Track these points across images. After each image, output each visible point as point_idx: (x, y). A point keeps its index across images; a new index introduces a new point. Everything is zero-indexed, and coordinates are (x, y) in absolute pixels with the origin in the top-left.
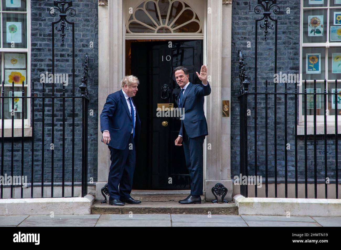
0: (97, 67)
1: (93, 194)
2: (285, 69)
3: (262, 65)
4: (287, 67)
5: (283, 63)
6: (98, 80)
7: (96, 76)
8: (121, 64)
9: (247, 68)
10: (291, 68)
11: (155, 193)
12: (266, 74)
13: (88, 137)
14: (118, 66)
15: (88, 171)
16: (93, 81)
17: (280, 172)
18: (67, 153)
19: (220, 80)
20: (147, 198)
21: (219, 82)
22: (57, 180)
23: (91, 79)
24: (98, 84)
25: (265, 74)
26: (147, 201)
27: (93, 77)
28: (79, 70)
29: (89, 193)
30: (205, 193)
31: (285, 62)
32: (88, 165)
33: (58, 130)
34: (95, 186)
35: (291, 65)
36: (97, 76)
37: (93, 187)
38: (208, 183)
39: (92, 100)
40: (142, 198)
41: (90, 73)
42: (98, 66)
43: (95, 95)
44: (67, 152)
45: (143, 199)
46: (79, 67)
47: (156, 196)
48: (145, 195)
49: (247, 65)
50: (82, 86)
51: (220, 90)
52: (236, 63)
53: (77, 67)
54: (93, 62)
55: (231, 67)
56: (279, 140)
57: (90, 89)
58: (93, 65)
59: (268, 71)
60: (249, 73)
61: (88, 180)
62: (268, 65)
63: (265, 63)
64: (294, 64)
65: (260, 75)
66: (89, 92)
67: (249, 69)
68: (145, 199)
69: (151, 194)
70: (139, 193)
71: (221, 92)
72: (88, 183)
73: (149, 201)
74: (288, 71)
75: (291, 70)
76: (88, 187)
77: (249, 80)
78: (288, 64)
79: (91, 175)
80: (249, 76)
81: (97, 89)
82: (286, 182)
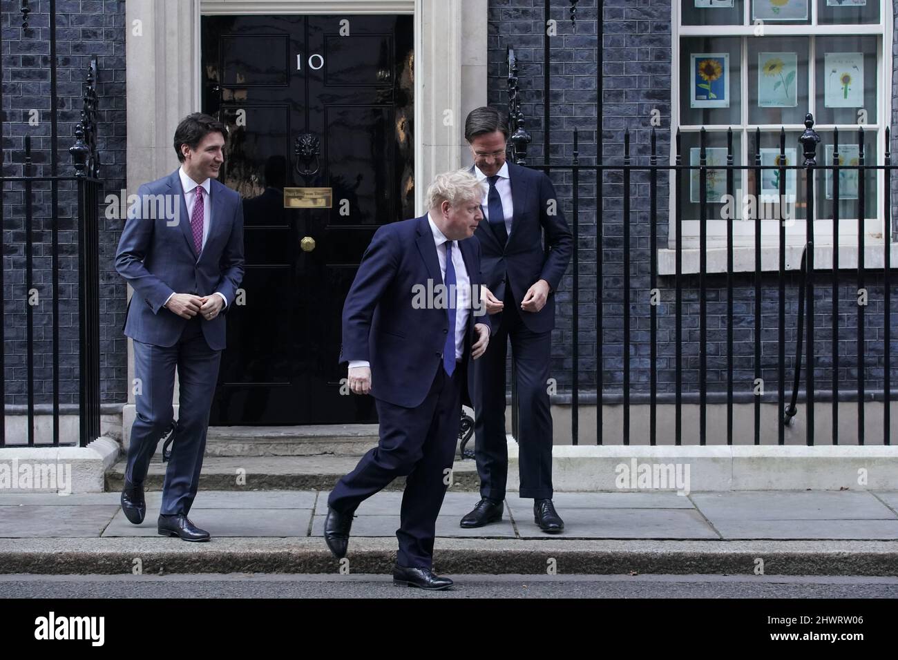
0: (123, 91)
1: (117, 437)
2: (633, 97)
3: (571, 86)
4: (638, 92)
5: (628, 81)
6: (126, 126)
7: (120, 115)
8: (187, 85)
9: (532, 93)
10: (648, 92)
11: (282, 434)
12: (583, 109)
13: (101, 282)
14: (181, 89)
15: (103, 375)
16: (111, 130)
19: (458, 126)
20: (262, 447)
21: (453, 131)
23: (108, 125)
24: (126, 139)
25: (579, 111)
26: (261, 453)
27: (112, 121)
28: (75, 102)
31: (632, 79)
32: (101, 358)
33: (20, 264)
34: (122, 413)
35: (648, 87)
36: (123, 116)
37: (115, 418)
39: (110, 182)
40: (247, 447)
41: (103, 109)
42: (125, 90)
43: (118, 169)
44: (45, 322)
45: (251, 449)
46: (74, 92)
47: (286, 442)
48: (255, 437)
49: (530, 84)
50: (76, 148)
51: (459, 154)
52: (501, 80)
53: (70, 92)
54: (111, 79)
55: (488, 91)
56: (615, 288)
57: (107, 153)
58: (111, 87)
59: (588, 101)
60: (537, 108)
61: (103, 397)
62: (587, 86)
63: (580, 80)
64: (657, 83)
65: (565, 113)
66: (101, 159)
67: (535, 96)
68: (256, 447)
69: (273, 435)
70: (238, 434)
71: (460, 158)
72: (102, 405)
73: (267, 454)
74: (642, 101)
75: (648, 100)
76: (103, 418)
77: (537, 127)
78: (640, 83)
79: (109, 384)
80: (536, 114)
81: (122, 152)
82: (626, 402)
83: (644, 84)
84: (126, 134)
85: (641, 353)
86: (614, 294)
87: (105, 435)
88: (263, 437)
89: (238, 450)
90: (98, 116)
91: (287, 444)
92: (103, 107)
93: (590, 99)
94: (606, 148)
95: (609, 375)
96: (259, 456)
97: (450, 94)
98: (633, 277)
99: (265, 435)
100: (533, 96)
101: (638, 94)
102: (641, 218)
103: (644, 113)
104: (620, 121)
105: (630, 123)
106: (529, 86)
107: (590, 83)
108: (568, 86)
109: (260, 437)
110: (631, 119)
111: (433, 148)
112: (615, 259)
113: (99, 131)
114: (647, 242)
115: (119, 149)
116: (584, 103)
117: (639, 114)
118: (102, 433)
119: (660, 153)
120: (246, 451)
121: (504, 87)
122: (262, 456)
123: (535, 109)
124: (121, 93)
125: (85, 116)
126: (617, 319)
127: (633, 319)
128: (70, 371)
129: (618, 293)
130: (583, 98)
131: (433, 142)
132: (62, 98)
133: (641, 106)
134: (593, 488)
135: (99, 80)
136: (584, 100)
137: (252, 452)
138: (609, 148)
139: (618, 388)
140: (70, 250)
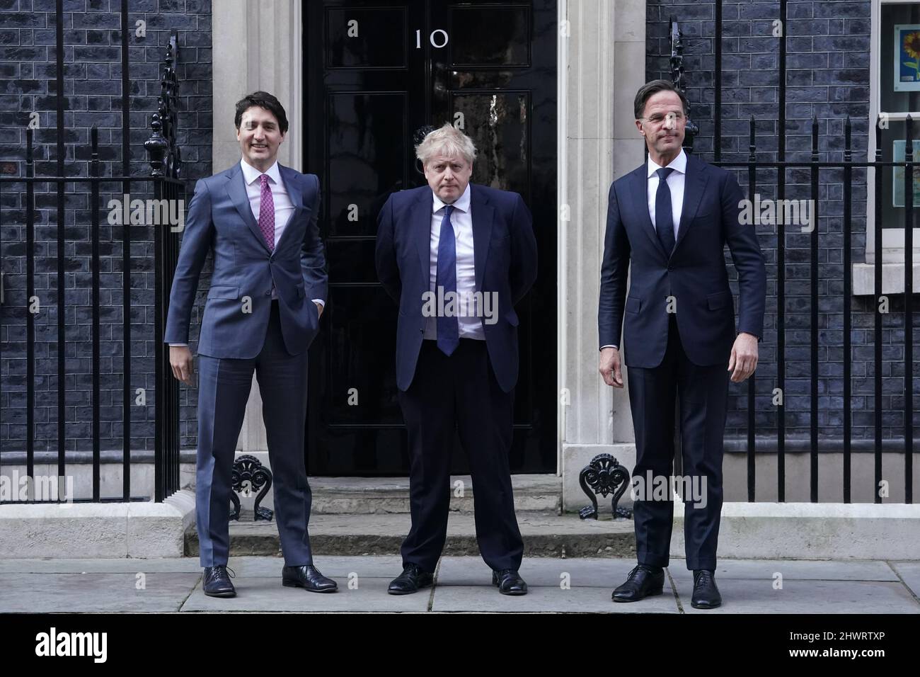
0: (208, 73)
2: (823, 79)
3: (748, 66)
4: (829, 73)
5: (817, 60)
6: (211, 118)
8: (284, 66)
9: (699, 75)
10: (841, 73)
11: (398, 487)
12: (761, 93)
14: (277, 71)
15: (183, 415)
16: (194, 121)
17: (802, 414)
18: (114, 355)
19: (611, 116)
20: (373, 503)
21: (604, 122)
22: (81, 444)
23: (190, 115)
24: (212, 131)
25: (756, 96)
26: (372, 510)
27: (195, 109)
28: (150, 86)
29: (187, 487)
30: (562, 484)
31: (822, 57)
32: (182, 395)
33: (85, 281)
35: (841, 66)
36: (209, 104)
38: (571, 451)
40: (355, 503)
41: (186, 97)
42: (211, 73)
43: (202, 167)
44: (113, 352)
45: (360, 505)
46: (149, 75)
47: (402, 496)
48: (365, 491)
49: (697, 64)
50: (153, 142)
51: (611, 149)
52: (662, 59)
53: (145, 75)
54: (194, 59)
55: (647, 72)
56: (800, 312)
57: (188, 149)
58: (195, 69)
59: (769, 84)
60: (705, 93)
61: (183, 442)
62: (766, 65)
63: (758, 59)
64: (852, 62)
65: (741, 99)
66: (182, 157)
67: (704, 79)
68: (366, 503)
69: (387, 488)
70: (345, 487)
71: (612, 155)
72: (182, 452)
73: (379, 511)
74: (834, 83)
75: (841, 83)
76: (182, 467)
77: (706, 116)
78: (831, 61)
79: (190, 426)
80: (705, 101)
81: (207, 148)
82: (814, 450)
83: (837, 62)
84: (211, 126)
85: (832, 391)
86: (799, 319)
87: (185, 488)
88: (375, 491)
89: (345, 506)
90: (178, 103)
91: (404, 499)
92: (185, 93)
93: (771, 81)
94: (789, 141)
95: (792, 417)
96: (370, 513)
97: (601, 76)
98: (822, 298)
99: (377, 488)
100: (701, 78)
101: (829, 75)
102: (832, 226)
103: (837, 98)
104: (807, 109)
105: (819, 110)
106: (696, 66)
107: (771, 62)
108: (742, 67)
109: (371, 491)
110: (820, 106)
111: (580, 142)
112: (800, 276)
113: (179, 121)
114: (840, 255)
115: (203, 143)
116: (763, 87)
117: (830, 100)
118: (182, 485)
119: (856, 146)
120: (355, 507)
121: (666, 67)
122: (373, 513)
123: (703, 95)
124: (206, 75)
125: (162, 104)
126: (803, 349)
127: (823, 349)
128: (144, 411)
129: (803, 317)
130: (761, 81)
131: (580, 135)
132: (136, 82)
133: (833, 89)
134: (774, 554)
135: (179, 59)
136: (763, 83)
137: (361, 509)
138: (794, 141)
139: (803, 432)
140: (145, 265)
